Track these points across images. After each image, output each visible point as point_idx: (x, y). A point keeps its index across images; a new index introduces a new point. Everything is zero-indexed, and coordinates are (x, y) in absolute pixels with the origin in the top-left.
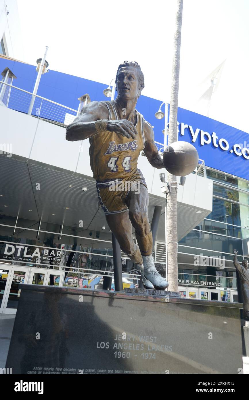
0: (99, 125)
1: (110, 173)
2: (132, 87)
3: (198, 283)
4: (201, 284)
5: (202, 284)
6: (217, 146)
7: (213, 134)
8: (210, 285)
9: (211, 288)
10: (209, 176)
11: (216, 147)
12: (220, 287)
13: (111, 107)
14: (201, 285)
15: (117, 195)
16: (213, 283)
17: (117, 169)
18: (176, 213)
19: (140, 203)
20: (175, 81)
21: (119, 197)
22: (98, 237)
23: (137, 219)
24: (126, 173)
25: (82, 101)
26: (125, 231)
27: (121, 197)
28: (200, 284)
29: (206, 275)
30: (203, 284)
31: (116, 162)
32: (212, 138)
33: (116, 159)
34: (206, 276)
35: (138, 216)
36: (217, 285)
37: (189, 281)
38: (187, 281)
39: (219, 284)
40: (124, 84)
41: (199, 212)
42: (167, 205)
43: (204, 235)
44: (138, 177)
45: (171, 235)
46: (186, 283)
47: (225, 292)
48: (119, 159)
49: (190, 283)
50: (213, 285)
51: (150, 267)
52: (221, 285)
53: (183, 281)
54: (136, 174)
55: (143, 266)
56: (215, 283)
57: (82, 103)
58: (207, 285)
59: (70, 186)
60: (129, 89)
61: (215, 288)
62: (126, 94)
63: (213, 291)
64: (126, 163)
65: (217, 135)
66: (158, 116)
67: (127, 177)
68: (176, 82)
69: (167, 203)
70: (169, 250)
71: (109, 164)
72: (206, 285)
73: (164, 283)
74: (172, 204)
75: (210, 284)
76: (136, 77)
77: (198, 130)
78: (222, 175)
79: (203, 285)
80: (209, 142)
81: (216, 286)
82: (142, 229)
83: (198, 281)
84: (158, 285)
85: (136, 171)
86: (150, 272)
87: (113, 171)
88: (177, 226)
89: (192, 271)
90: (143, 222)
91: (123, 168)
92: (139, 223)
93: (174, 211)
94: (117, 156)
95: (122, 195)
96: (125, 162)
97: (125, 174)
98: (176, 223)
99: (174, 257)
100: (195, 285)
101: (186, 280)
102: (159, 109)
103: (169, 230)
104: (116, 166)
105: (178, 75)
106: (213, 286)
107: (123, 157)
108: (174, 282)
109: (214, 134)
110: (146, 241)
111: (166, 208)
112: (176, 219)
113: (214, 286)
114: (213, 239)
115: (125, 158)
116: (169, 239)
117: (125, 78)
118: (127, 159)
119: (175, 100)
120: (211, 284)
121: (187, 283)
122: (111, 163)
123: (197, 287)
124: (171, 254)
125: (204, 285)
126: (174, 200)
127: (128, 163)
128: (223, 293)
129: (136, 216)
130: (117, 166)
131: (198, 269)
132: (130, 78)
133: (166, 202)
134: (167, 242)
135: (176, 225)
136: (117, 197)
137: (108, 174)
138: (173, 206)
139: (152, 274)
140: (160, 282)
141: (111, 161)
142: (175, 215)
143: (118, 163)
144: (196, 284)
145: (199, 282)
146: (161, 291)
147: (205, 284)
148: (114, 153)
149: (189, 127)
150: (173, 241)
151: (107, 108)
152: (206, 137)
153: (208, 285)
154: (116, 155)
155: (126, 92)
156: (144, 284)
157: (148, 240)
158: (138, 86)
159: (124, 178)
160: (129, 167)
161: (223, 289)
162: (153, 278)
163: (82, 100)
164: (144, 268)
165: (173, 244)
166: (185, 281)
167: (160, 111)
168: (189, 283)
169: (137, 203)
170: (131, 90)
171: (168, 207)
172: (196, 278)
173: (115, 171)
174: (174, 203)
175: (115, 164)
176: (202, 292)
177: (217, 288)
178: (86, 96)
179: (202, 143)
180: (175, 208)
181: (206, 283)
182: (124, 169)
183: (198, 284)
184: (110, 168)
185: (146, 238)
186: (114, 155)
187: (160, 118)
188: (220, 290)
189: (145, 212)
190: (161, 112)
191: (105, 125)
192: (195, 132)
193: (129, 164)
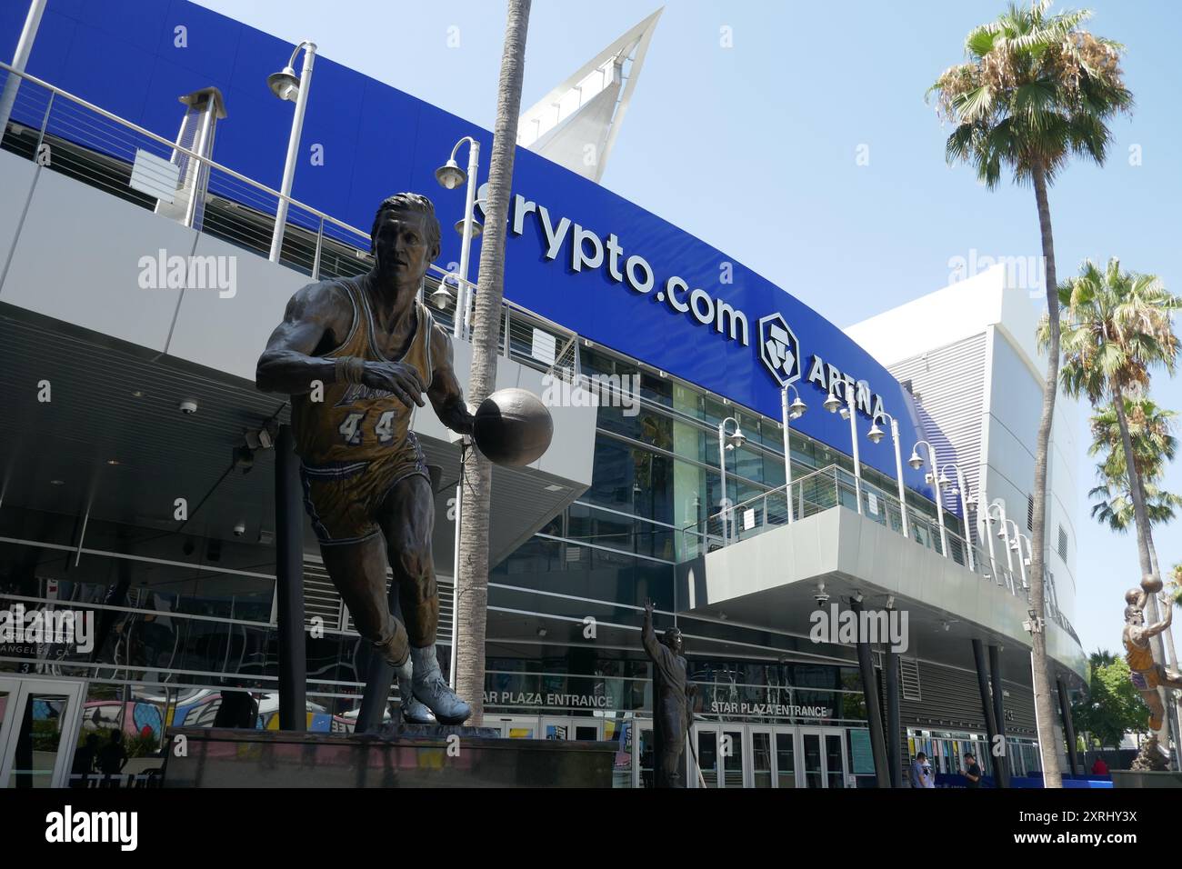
0: (344, 372)
1: (344, 447)
2: (414, 259)
3: (540, 701)
4: (549, 703)
5: (551, 701)
6: (618, 276)
7: (609, 238)
8: (575, 706)
9: (577, 714)
10: (591, 368)
11: (615, 281)
12: (604, 708)
13: (357, 298)
14: (549, 705)
15: (359, 501)
16: (584, 697)
17: (361, 441)
18: (487, 505)
19: (417, 527)
20: (506, 117)
21: (360, 505)
22: (213, 558)
23: (408, 567)
24: (381, 447)
25: (195, 108)
26: (371, 586)
27: (365, 505)
28: (545, 703)
29: (564, 673)
30: (553, 701)
31: (360, 422)
32: (607, 252)
33: (361, 416)
34: (564, 677)
35: (410, 558)
36: (595, 705)
37: (511, 694)
38: (505, 695)
39: (602, 700)
40: (394, 252)
41: (554, 488)
42: (465, 482)
43: (565, 551)
44: (410, 457)
45: (470, 569)
46: (503, 701)
47: (619, 723)
48: (367, 418)
49: (514, 700)
50: (586, 703)
51: (429, 673)
52: (608, 701)
53: (493, 695)
54: (405, 448)
55: (408, 667)
56: (591, 697)
57: (194, 115)
58: (568, 703)
59: (138, 394)
60: (406, 265)
61: (590, 714)
62: (398, 274)
63: (585, 722)
64: (383, 426)
65: (620, 244)
66: (445, 178)
67: (381, 457)
68: (510, 121)
69: (462, 476)
70: (463, 611)
71: (343, 429)
72: (564, 705)
73: (461, 708)
74: (479, 479)
75: (575, 703)
76: (423, 237)
77: (565, 224)
78: (628, 368)
79: (554, 705)
80: (596, 263)
81: (592, 706)
82: (417, 588)
83: (538, 695)
84: (448, 713)
85: (406, 440)
86: (429, 686)
87: (350, 444)
88: (490, 543)
89: (523, 662)
90: (421, 572)
91: (376, 438)
92: (412, 574)
93: (483, 498)
94: (366, 409)
95: (368, 501)
96: (382, 422)
97: (380, 451)
98: (486, 534)
99: (476, 631)
100: (531, 707)
101: (504, 693)
102: (449, 158)
103: (466, 554)
104: (358, 432)
105: (517, 100)
106: (584, 706)
107: (377, 412)
108: (473, 702)
109: (614, 238)
110: (425, 613)
111: (458, 488)
112: (487, 522)
113: (588, 707)
114: (591, 559)
115: (383, 413)
116: (464, 580)
117: (399, 237)
118: (388, 416)
119: (504, 173)
120: (580, 701)
121: (507, 702)
122: (349, 426)
123: (534, 712)
124: (467, 622)
125: (559, 705)
126: (484, 468)
127: (388, 424)
128: (612, 727)
129: (407, 560)
130: (361, 433)
131: (540, 657)
132: (409, 238)
133: (462, 472)
134: (458, 588)
135: (487, 539)
136: (356, 506)
137: (339, 449)
138: (480, 486)
139: (433, 688)
140: (452, 708)
141: (347, 422)
142: (485, 511)
143: (366, 425)
144: (533, 705)
145: (544, 698)
146: (456, 726)
147: (561, 703)
148: (359, 405)
149: (537, 209)
150: (474, 585)
151: (347, 301)
152: (589, 248)
153: (570, 705)
154: (361, 409)
155: (398, 269)
156: (406, 712)
157: (429, 613)
158: (427, 253)
159: (375, 461)
160: (390, 435)
161: (612, 714)
162: (436, 698)
163: (193, 104)
164: (414, 674)
165: (476, 593)
166: (500, 696)
167: (451, 163)
168: (511, 701)
169: (408, 526)
170: (409, 265)
171: (466, 488)
172: (533, 684)
173: (357, 444)
174: (483, 476)
175: (358, 428)
176: (549, 728)
177: (597, 713)
178: (211, 92)
179: (577, 266)
180: (487, 491)
181: (565, 698)
182: (379, 438)
183: (538, 704)
184: (344, 436)
185: (424, 608)
186: (357, 408)
187: (451, 185)
188: (603, 718)
189: (428, 548)
190: (456, 167)
191: (359, 371)
192: (555, 230)
193: (391, 428)
